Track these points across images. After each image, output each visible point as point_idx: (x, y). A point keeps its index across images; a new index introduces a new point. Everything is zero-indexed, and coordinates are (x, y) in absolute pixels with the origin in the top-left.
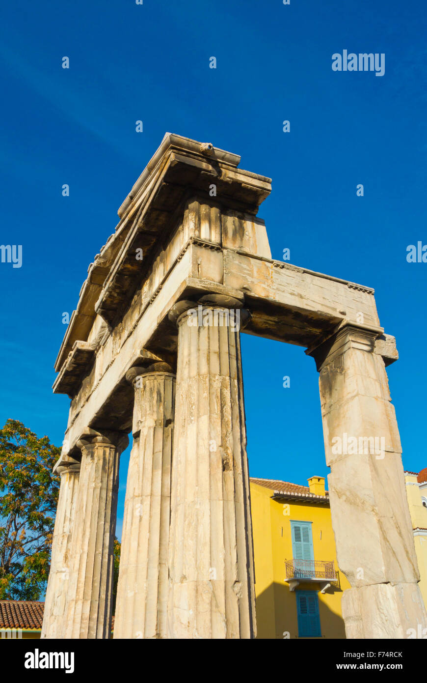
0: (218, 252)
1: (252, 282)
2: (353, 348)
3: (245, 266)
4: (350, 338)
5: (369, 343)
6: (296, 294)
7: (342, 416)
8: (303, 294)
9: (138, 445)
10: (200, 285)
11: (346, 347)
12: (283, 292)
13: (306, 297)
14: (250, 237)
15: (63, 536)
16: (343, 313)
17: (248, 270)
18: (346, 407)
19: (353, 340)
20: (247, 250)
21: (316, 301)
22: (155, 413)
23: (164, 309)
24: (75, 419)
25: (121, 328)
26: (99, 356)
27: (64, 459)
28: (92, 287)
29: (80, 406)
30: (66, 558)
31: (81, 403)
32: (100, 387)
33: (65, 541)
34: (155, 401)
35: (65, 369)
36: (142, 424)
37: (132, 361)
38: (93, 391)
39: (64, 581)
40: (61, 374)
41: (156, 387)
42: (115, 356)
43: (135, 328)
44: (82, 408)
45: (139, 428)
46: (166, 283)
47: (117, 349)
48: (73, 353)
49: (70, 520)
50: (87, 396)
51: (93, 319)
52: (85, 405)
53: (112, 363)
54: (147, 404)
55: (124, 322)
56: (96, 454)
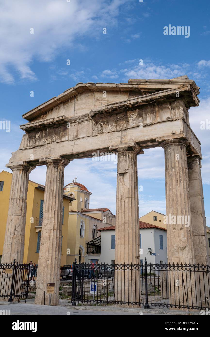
9: (123, 177)
15: (20, 199)
22: (133, 168)
23: (163, 137)
24: (37, 146)
25: (102, 122)
26: (73, 126)
27: (24, 163)
28: (74, 91)
29: (45, 142)
30: (22, 209)
31: (47, 141)
32: (77, 142)
33: (21, 202)
34: (133, 163)
35: (43, 123)
36: (129, 171)
37: (128, 145)
38: (68, 141)
39: (21, 220)
40: (36, 123)
41: (133, 157)
42: (98, 134)
43: (123, 130)
44: (48, 144)
45: (127, 172)
46: (158, 124)
47: (99, 131)
48: (57, 119)
49: (23, 192)
50: (54, 139)
51: (61, 103)
52: (53, 144)
53: (95, 136)
54: (130, 163)
55: (105, 121)
56: (59, 168)
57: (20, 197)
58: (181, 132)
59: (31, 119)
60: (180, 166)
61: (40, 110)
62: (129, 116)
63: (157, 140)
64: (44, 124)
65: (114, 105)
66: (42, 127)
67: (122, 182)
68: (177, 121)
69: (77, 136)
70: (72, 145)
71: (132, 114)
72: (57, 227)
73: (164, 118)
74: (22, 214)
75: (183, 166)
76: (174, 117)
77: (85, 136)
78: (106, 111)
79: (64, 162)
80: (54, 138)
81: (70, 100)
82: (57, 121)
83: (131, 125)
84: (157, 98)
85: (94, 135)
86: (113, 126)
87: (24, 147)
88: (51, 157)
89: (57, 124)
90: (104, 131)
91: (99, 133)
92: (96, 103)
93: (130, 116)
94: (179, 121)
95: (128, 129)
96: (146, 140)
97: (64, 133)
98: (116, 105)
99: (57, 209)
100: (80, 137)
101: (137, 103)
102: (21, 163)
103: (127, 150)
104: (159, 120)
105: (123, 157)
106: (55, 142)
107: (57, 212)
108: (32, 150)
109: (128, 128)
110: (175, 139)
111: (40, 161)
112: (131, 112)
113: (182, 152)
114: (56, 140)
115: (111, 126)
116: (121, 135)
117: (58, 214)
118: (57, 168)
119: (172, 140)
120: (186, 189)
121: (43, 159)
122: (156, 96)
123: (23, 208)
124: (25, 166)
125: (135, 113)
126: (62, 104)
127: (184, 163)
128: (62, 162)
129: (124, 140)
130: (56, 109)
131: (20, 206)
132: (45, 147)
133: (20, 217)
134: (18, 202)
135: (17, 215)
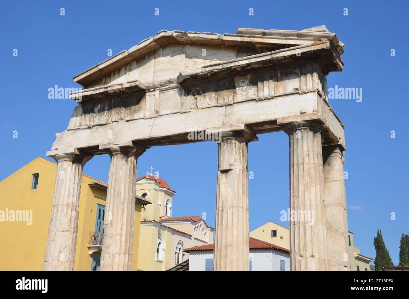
9: (226, 177)
15: (68, 206)
22: (242, 162)
23: (287, 117)
24: (95, 126)
25: (196, 92)
26: (152, 96)
27: (75, 151)
28: (153, 43)
29: (108, 120)
30: (71, 222)
31: (111, 118)
32: (158, 121)
33: (70, 210)
34: (241, 155)
35: (106, 90)
37: (234, 128)
38: (143, 119)
39: (69, 238)
40: (94, 90)
41: (242, 147)
42: (191, 110)
43: (228, 105)
44: (113, 122)
45: (231, 168)
46: (280, 98)
47: (191, 105)
48: (128, 85)
49: (73, 195)
50: (123, 116)
51: (133, 60)
52: (120, 122)
53: (184, 113)
54: (237, 155)
55: (201, 90)
56: (129, 159)
57: (68, 202)
58: (314, 111)
59: (86, 83)
60: (312, 162)
61: (100, 70)
62: (236, 84)
63: (279, 122)
64: (106, 92)
65: (214, 68)
66: (103, 96)
67: (224, 183)
68: (308, 94)
69: (157, 112)
70: (149, 126)
71: (241, 81)
72: (125, 250)
73: (290, 90)
74: (71, 228)
75: (316, 162)
76: (304, 88)
77: (169, 112)
78: (201, 76)
79: (137, 151)
80: (122, 114)
81: (147, 56)
82: (126, 88)
83: (239, 98)
84: (280, 59)
85: (183, 111)
86: (213, 98)
87: (75, 126)
88: (118, 143)
89: (126, 93)
90: (199, 106)
91: (191, 108)
92: (187, 63)
93: (239, 84)
94: (312, 94)
95: (235, 104)
96: (261, 121)
97: (139, 107)
98: (217, 67)
99: (125, 221)
100: (162, 113)
101: (249, 65)
102: (71, 150)
103: (233, 136)
104: (281, 92)
105: (227, 146)
106: (124, 119)
107: (125, 226)
108: (88, 130)
109: (236, 102)
110: (305, 122)
111: (100, 148)
112: (240, 77)
113: (315, 141)
114: (125, 117)
115: (209, 98)
116: (224, 113)
117: (126, 230)
118: (127, 160)
119: (301, 123)
120: (319, 197)
121: (106, 145)
122: (277, 55)
123: (73, 220)
124: (76, 155)
125: (246, 79)
126: (135, 62)
127: (318, 157)
128: (134, 150)
129: (227, 120)
130: (126, 70)
131: (68, 217)
132: (109, 128)
133: (68, 233)
134: (65, 211)
135: (63, 231)
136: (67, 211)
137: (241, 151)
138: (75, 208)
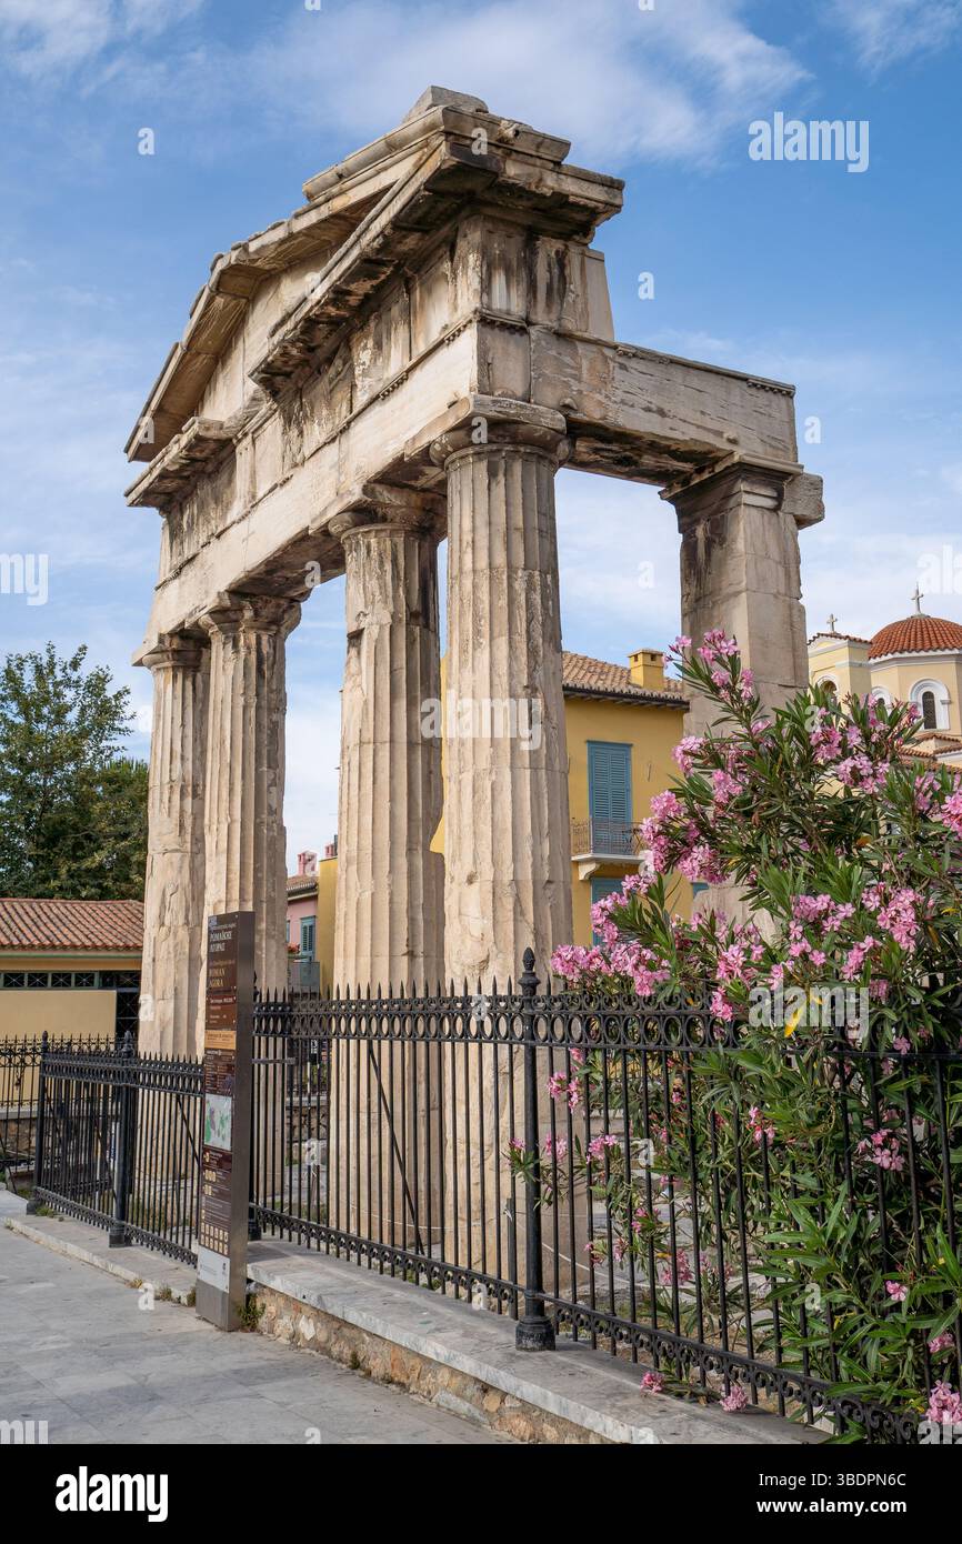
0: (521, 335)
1: (580, 392)
2: (745, 504)
3: (567, 360)
4: (743, 486)
5: (775, 495)
6: (655, 409)
7: (716, 621)
8: (666, 407)
9: (359, 653)
10: (493, 409)
11: (732, 503)
12: (632, 406)
13: (671, 414)
14: (578, 296)
15: (171, 787)
16: (733, 442)
17: (572, 368)
18: (723, 607)
19: (748, 489)
20: (570, 325)
21: (688, 420)
22: (390, 600)
26: (244, 453)
27: (162, 641)
28: (220, 300)
29: (198, 541)
30: (181, 826)
32: (253, 521)
33: (177, 797)
34: (389, 577)
36: (368, 619)
37: (347, 501)
38: (236, 522)
39: (181, 867)
41: (389, 552)
42: (294, 471)
43: (342, 431)
45: (362, 626)
46: (418, 372)
47: (295, 455)
48: (185, 440)
49: (182, 758)
53: (285, 481)
54: (374, 582)
55: (308, 403)
56: (242, 642)
57: (170, 776)
63: (407, 452)
67: (353, 676)
69: (253, 494)
70: (243, 541)
74: (185, 842)
75: (500, 559)
79: (256, 613)
81: (233, 340)
83: (360, 400)
85: (283, 476)
87: (164, 574)
90: (307, 452)
91: (295, 465)
95: (353, 423)
99: (238, 813)
100: (260, 492)
102: (155, 642)
105: (352, 558)
109: (353, 413)
113: (501, 489)
114: (216, 527)
115: (317, 420)
116: (337, 458)
118: (235, 646)
119: (444, 442)
120: (506, 678)
123: (188, 822)
124: (175, 651)
126: (220, 366)
128: (248, 614)
129: (342, 477)
131: (176, 814)
133: (178, 855)
134: (166, 800)
135: (166, 852)
136: (170, 801)
137: (388, 567)
138: (190, 789)
